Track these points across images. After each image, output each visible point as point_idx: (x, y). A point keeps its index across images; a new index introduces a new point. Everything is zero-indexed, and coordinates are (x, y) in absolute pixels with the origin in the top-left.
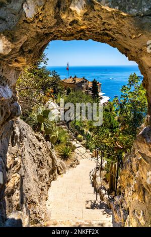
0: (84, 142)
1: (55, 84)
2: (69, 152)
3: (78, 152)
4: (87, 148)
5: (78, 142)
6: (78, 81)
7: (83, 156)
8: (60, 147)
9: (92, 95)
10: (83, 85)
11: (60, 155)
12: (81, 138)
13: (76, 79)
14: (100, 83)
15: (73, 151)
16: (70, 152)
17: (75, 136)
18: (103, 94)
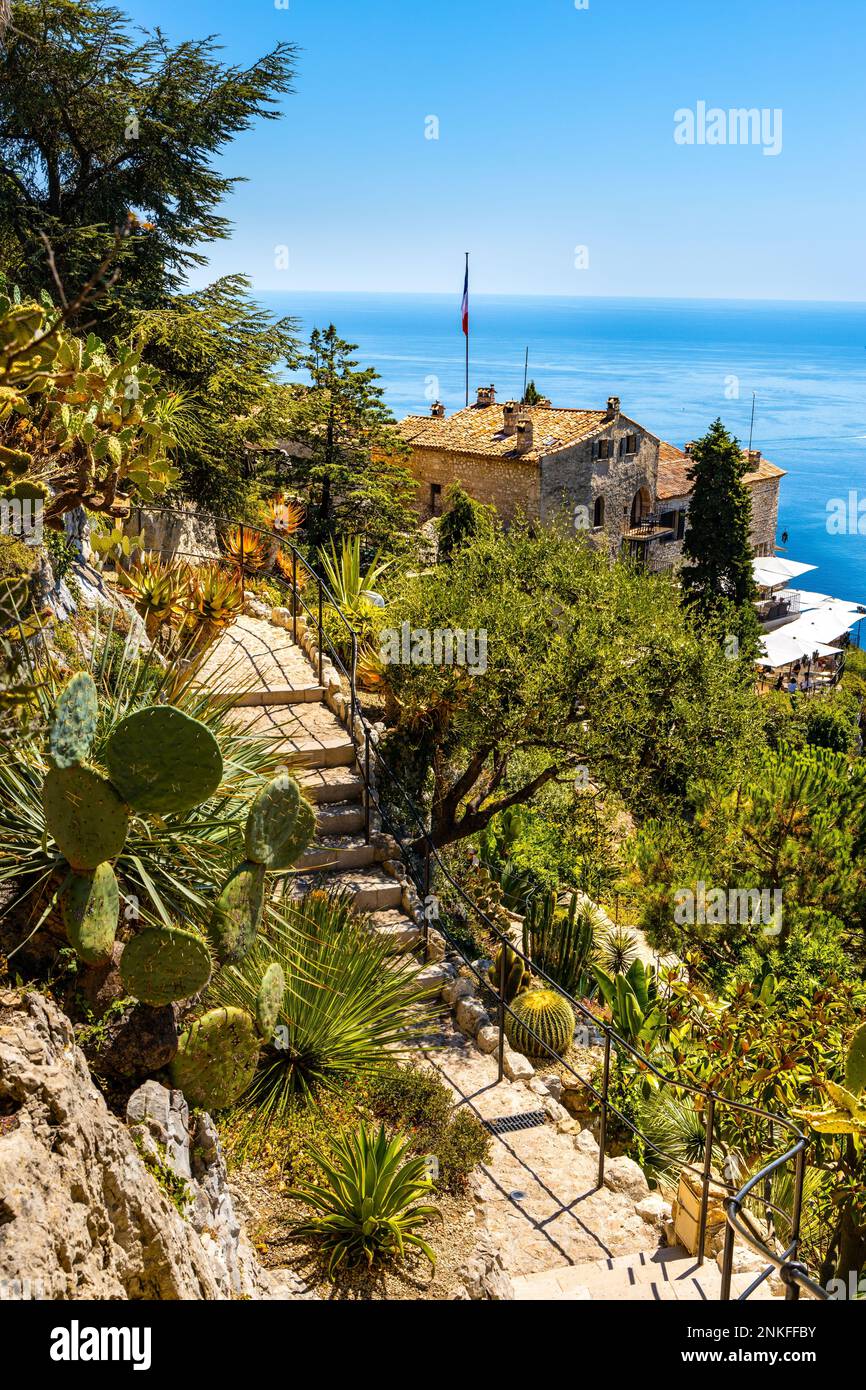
0: (585, 1063)
1: (333, 454)
2: (399, 1196)
3: (518, 1180)
4: (615, 1136)
5: (517, 1061)
6: (549, 434)
7: (561, 1229)
8: (303, 1125)
9: (687, 575)
10: (597, 481)
11: (301, 1233)
12: (550, 1017)
13: (537, 417)
14: (767, 469)
15: (454, 1183)
16: (419, 1200)
17: (489, 999)
18: (799, 569)
